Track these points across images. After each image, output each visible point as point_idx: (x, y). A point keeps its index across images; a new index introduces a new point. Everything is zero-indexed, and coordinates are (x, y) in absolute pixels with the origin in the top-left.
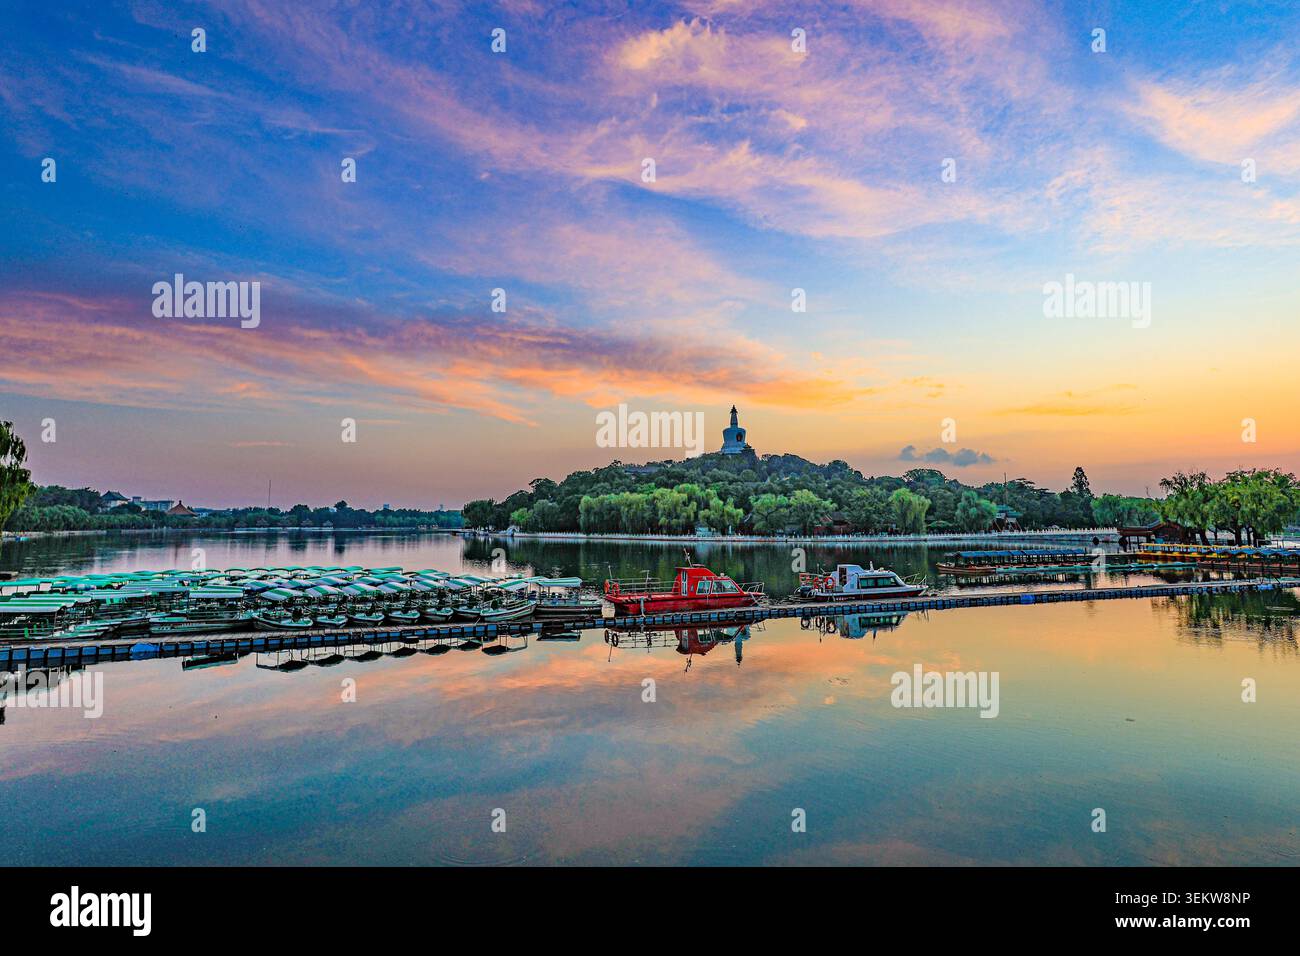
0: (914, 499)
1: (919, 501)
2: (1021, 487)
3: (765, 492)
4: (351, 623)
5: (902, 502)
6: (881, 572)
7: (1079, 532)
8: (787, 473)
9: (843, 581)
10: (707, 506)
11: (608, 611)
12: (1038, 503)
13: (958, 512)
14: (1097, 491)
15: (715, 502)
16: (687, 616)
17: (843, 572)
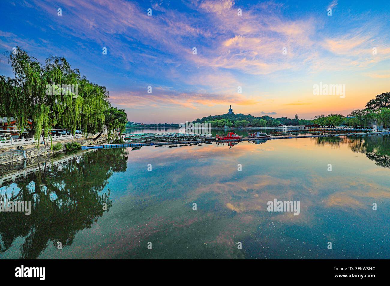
0: (264, 121)
1: (265, 121)
2: (285, 118)
3: (236, 120)
4: (178, 141)
5: (262, 121)
6: (263, 133)
7: (296, 126)
8: (240, 117)
9: (256, 135)
10: (226, 123)
11: (217, 139)
12: (288, 121)
13: (272, 123)
14: (300, 119)
15: (228, 122)
16: (230, 140)
17: (256, 133)
